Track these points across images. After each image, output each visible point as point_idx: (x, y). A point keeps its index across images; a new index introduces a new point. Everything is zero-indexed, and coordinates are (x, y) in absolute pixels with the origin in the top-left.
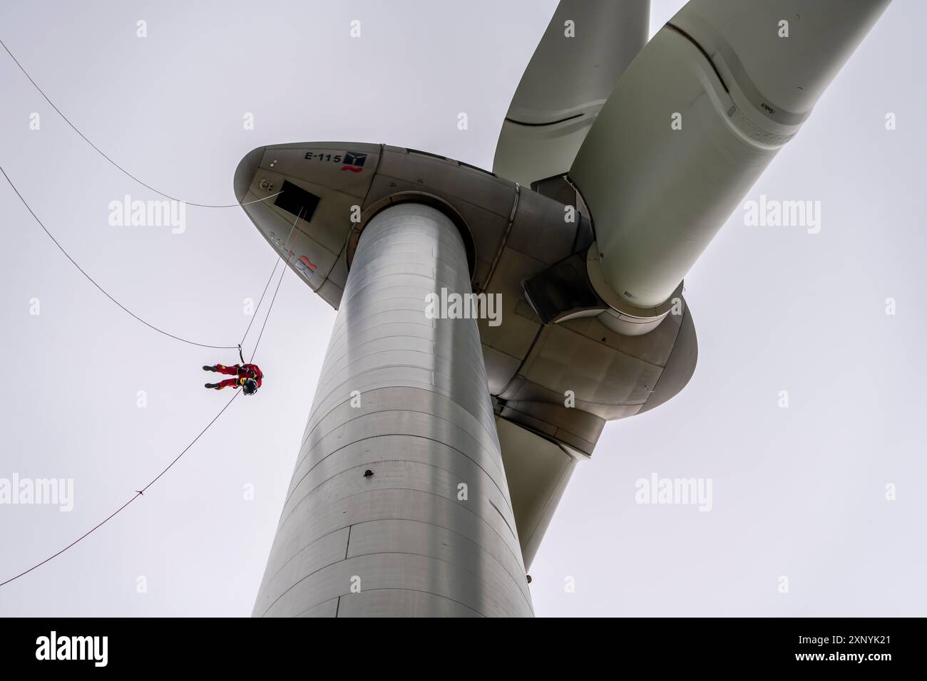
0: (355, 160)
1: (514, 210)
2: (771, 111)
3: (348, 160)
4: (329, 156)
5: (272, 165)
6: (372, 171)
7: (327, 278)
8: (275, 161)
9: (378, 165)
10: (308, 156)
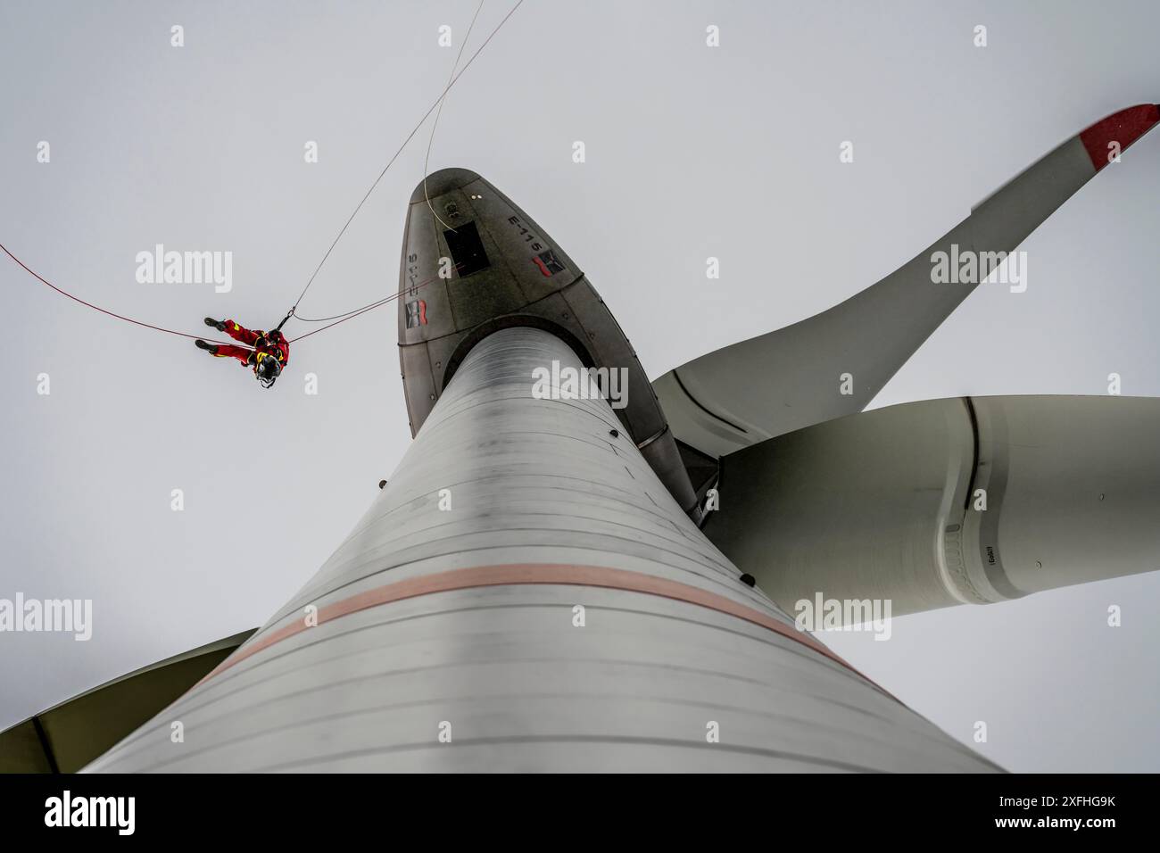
0: (550, 262)
1: (648, 441)
2: (992, 561)
3: (546, 256)
4: (531, 238)
5: (474, 197)
6: (558, 287)
7: (426, 342)
8: (479, 197)
9: (568, 287)
10: (513, 220)
